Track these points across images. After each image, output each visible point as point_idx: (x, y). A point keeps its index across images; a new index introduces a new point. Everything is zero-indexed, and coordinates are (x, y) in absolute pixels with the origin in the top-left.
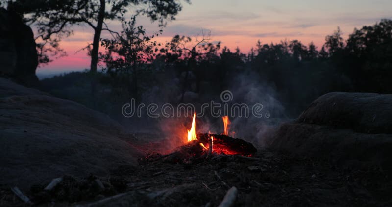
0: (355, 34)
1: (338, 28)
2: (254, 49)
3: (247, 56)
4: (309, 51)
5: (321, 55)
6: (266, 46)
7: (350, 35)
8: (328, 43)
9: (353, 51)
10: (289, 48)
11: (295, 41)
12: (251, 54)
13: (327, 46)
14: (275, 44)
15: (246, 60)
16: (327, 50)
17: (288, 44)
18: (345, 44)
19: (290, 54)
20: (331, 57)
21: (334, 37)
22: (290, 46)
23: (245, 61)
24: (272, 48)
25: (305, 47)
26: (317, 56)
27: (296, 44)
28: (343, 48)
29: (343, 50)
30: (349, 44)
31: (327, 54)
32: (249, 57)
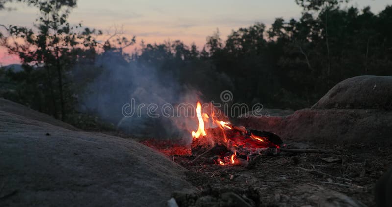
0: (232, 35)
1: (217, 29)
2: (138, 49)
3: (131, 55)
4: (192, 51)
5: (202, 55)
6: (149, 45)
7: (228, 36)
8: (208, 43)
9: (231, 51)
10: (172, 48)
11: (178, 41)
12: (134, 53)
13: (208, 46)
14: (158, 44)
15: (130, 60)
16: (208, 50)
17: (172, 44)
18: (224, 45)
19: (173, 54)
20: (211, 57)
21: (214, 38)
22: (173, 46)
23: (128, 61)
24: (155, 48)
25: (187, 47)
26: (199, 56)
27: (179, 44)
28: (222, 48)
29: (222, 50)
30: (227, 45)
31: (207, 54)
32: (133, 56)
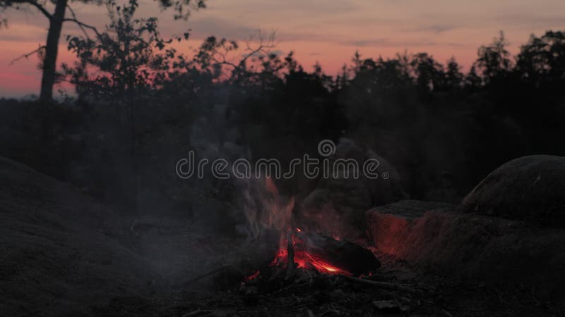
0: (531, 44)
1: (502, 33)
2: (348, 67)
3: (334, 79)
4: (448, 73)
5: (469, 82)
6: (369, 62)
7: (523, 47)
8: (481, 60)
9: (527, 75)
10: (410, 67)
11: (423, 55)
12: (341, 75)
13: (480, 66)
14: (385, 60)
15: (332, 87)
16: (480, 72)
17: (410, 61)
18: (513, 62)
19: (413, 78)
20: (487, 85)
21: (494, 50)
22: (413, 64)
23: (330, 90)
24: (379, 66)
25: (441, 66)
26: (462, 84)
27: (424, 59)
28: (509, 69)
29: (509, 73)
30: (520, 63)
31: (479, 79)
32: (337, 81)
